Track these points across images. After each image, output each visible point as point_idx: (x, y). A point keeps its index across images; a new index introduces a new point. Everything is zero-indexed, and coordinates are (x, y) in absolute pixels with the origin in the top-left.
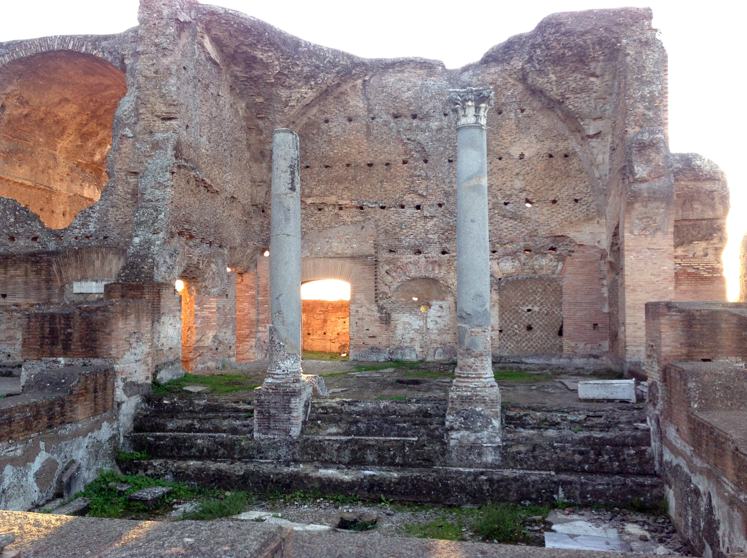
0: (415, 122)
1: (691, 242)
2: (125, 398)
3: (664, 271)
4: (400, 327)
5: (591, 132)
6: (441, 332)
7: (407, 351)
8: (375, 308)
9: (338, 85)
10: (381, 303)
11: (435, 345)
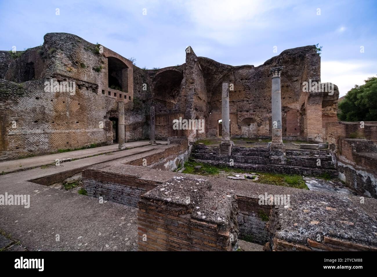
0: (247, 81)
1: (326, 107)
2: (189, 145)
3: (319, 115)
4: (243, 130)
5: (295, 80)
6: (253, 131)
7: (245, 135)
8: (237, 125)
9: (228, 73)
10: (238, 124)
11: (252, 134)
